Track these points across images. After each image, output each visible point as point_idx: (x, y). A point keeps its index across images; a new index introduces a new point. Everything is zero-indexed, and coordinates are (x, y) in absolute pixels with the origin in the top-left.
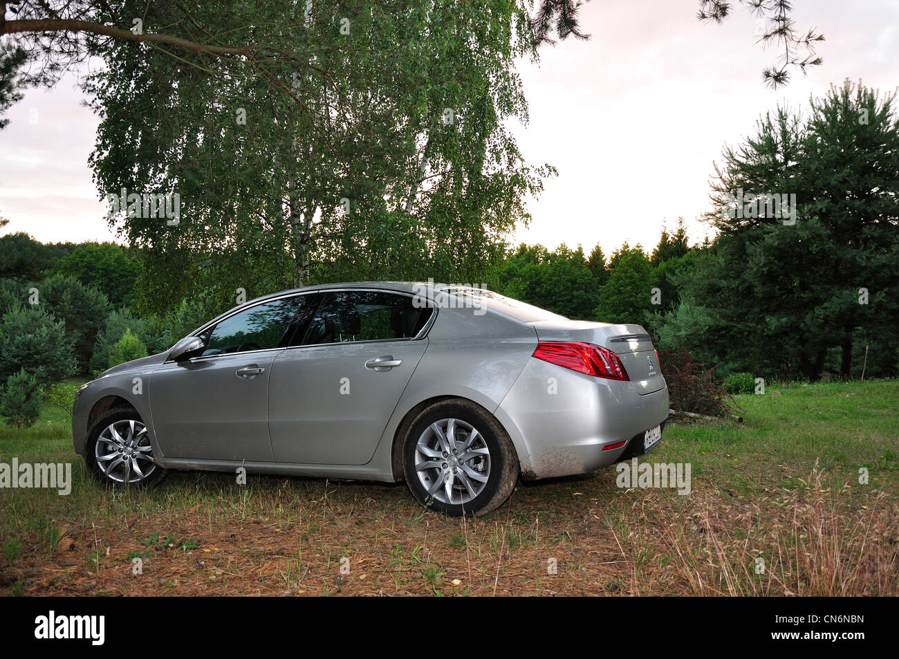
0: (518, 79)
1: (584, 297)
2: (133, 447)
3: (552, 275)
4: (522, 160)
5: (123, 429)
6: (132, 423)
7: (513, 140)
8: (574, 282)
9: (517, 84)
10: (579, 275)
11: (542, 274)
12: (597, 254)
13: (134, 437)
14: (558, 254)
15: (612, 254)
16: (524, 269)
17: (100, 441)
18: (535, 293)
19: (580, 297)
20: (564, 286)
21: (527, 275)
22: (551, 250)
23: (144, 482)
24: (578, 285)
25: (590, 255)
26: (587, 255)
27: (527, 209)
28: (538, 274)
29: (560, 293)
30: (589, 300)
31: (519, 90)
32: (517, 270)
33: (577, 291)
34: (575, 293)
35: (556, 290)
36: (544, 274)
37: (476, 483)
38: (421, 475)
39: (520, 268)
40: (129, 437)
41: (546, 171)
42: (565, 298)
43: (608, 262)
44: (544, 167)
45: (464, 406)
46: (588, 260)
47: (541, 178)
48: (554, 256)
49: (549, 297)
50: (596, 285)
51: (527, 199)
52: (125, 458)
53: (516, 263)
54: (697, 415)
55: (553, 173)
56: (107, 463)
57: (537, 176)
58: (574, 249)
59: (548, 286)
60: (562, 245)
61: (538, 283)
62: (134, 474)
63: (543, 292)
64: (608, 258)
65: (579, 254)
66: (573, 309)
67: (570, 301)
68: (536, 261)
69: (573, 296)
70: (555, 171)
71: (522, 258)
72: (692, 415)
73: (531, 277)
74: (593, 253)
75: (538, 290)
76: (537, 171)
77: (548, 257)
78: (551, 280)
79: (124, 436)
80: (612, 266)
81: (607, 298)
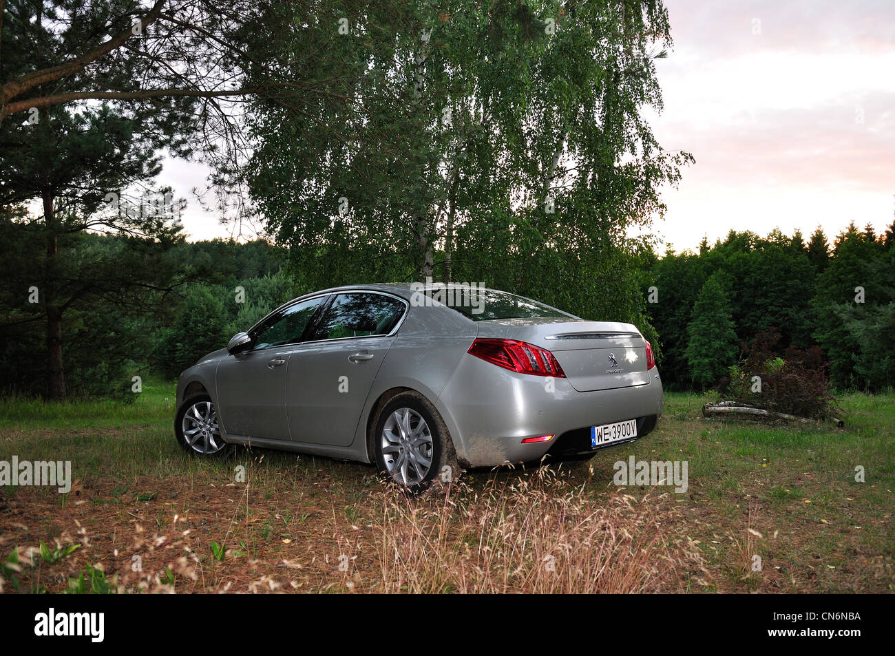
0: (651, 66)
1: (801, 287)
2: (210, 424)
3: (762, 264)
4: (660, 149)
5: (202, 409)
6: (209, 404)
7: (649, 129)
8: (787, 271)
9: (650, 70)
10: (794, 263)
11: (751, 263)
12: (819, 239)
13: (210, 416)
14: (770, 241)
15: (835, 239)
16: (731, 258)
17: (186, 419)
18: (744, 284)
19: (795, 287)
20: (776, 275)
21: (734, 264)
22: (763, 236)
23: (218, 454)
24: (792, 274)
25: (810, 240)
26: (807, 240)
27: (662, 200)
28: (747, 263)
29: (771, 283)
30: (806, 290)
31: (652, 77)
32: (723, 260)
33: (791, 280)
34: (789, 283)
35: (767, 279)
36: (754, 263)
37: (423, 467)
38: (387, 457)
39: (727, 258)
40: (207, 415)
41: (682, 158)
42: (777, 289)
43: (832, 247)
44: (680, 155)
45: (416, 397)
46: (807, 246)
47: (677, 166)
48: (766, 244)
49: (760, 288)
50: (814, 273)
51: (663, 189)
52: (204, 433)
53: (723, 252)
54: (792, 417)
55: (689, 160)
56: (191, 436)
57: (673, 164)
58: (790, 235)
59: (758, 275)
60: (775, 230)
61: (747, 273)
62: (211, 447)
63: (753, 283)
64: (831, 243)
65: (798, 239)
66: (787, 300)
67: (783, 291)
68: (748, 250)
69: (786, 286)
70: (692, 158)
71: (731, 247)
72: (786, 416)
73: (738, 266)
74: (813, 239)
75: (746, 280)
76: (674, 159)
77: (760, 244)
78: (761, 269)
79: (203, 416)
80: (836, 252)
81: (826, 288)
